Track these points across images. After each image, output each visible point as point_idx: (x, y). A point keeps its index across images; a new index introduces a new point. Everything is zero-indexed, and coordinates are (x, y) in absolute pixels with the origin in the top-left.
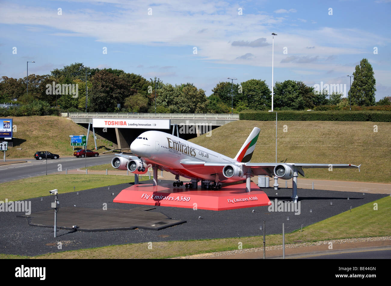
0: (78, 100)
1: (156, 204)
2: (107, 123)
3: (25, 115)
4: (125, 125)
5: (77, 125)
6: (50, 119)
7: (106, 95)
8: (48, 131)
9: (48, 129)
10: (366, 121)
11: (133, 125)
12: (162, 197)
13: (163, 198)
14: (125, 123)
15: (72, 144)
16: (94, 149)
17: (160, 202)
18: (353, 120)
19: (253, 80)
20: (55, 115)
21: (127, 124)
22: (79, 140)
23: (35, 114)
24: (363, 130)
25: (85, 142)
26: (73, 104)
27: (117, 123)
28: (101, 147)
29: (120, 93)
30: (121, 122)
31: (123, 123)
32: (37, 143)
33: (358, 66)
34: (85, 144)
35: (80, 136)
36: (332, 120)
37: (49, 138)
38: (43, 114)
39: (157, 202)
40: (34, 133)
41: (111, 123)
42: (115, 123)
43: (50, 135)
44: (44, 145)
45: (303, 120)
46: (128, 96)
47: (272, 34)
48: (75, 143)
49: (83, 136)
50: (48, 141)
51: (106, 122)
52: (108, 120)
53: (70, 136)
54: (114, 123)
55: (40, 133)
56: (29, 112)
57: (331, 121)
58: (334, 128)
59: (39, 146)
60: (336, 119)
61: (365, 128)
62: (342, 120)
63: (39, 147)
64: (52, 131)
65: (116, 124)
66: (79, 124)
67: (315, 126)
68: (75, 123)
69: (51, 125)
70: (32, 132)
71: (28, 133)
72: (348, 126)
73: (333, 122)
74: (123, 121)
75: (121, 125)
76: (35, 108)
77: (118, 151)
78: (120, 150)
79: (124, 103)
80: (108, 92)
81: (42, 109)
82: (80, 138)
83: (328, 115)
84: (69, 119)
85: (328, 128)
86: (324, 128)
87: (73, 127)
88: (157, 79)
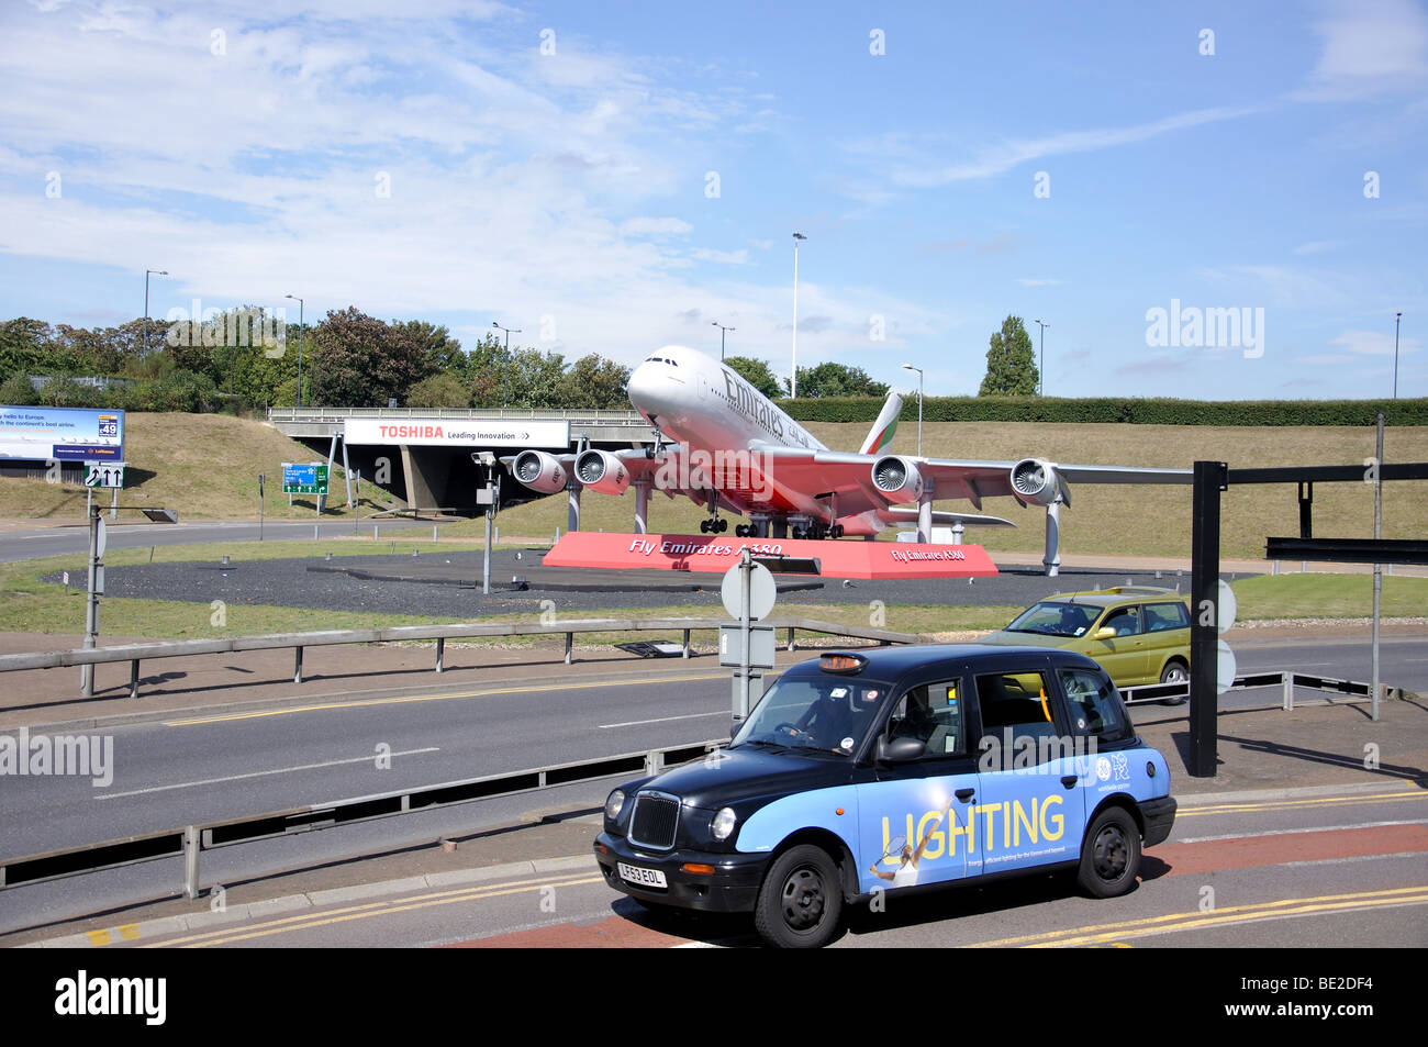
0: (275, 389)
1: (675, 566)
2: (387, 431)
3: (147, 410)
4: (439, 437)
5: (292, 441)
6: (218, 423)
7: (359, 374)
8: (214, 453)
9: (214, 446)
10: (1116, 422)
11: (463, 435)
12: (694, 547)
13: (696, 549)
14: (439, 432)
15: (286, 487)
16: (343, 506)
17: (687, 559)
18: (1083, 420)
19: (739, 359)
20: (230, 414)
21: (445, 434)
22: (306, 477)
23: (174, 409)
24: (1117, 442)
25: (324, 483)
26: (257, 399)
27: (416, 432)
28: (362, 502)
29: (396, 370)
30: (427, 428)
31: (434, 432)
32: (188, 483)
33: (999, 334)
34: (323, 488)
35: (312, 464)
36: (1026, 420)
37: (219, 471)
38: (196, 409)
39: (679, 560)
40: (178, 455)
41: (399, 433)
42: (411, 432)
43: (223, 464)
44: (208, 488)
45: (948, 420)
46: (418, 380)
47: (795, 235)
48: (294, 485)
49: (320, 464)
50: (217, 479)
51: (384, 428)
52: (389, 423)
53: (283, 465)
54: (408, 431)
55: (193, 457)
56: (160, 400)
57: (1024, 423)
58: (1038, 438)
59: (194, 490)
60: (1039, 418)
61: (1121, 438)
62: (1054, 420)
63: (196, 494)
64: (226, 454)
65: (413, 434)
66: (296, 439)
67: (988, 433)
68: (285, 437)
69: (223, 436)
70: (172, 452)
71: (160, 456)
72: (1075, 433)
73: (1032, 424)
74: (434, 424)
75: (427, 436)
76: (177, 391)
77: (408, 513)
78: (416, 511)
79: (407, 397)
80: (363, 368)
81: (194, 396)
82: (311, 471)
83: (1016, 406)
84: (268, 425)
85: (1023, 437)
86: (1011, 438)
87: (282, 447)
88: (493, 338)
